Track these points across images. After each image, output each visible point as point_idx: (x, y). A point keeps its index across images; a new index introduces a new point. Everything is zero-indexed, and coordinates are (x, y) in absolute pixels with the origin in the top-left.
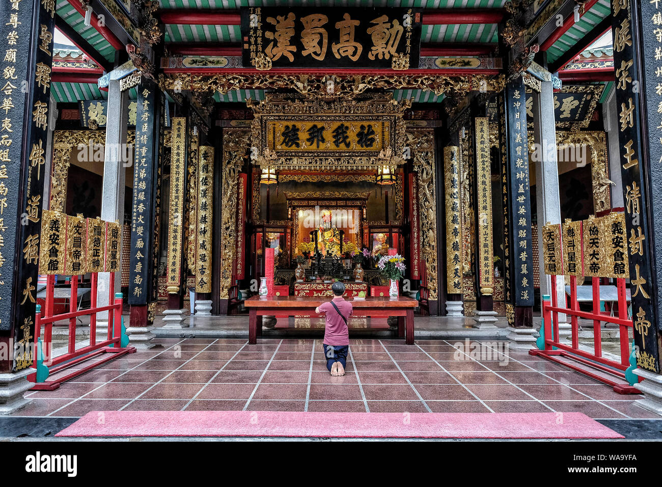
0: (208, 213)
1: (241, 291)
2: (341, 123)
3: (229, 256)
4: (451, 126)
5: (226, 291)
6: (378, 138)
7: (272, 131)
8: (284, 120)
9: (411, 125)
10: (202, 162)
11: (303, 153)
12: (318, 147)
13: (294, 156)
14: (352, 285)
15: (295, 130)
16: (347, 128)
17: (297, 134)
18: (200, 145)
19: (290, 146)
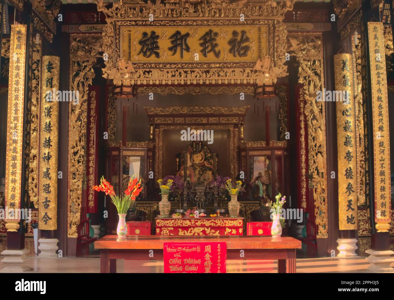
0: (54, 136)
1: (93, 226)
2: (209, 28)
3: (78, 186)
4: (342, 30)
5: (74, 228)
6: (254, 46)
7: (126, 39)
8: (142, 25)
9: (295, 29)
10: (46, 75)
11: (165, 64)
12: (182, 57)
13: (153, 68)
14: (225, 221)
15: (154, 37)
16: (216, 34)
17: (157, 42)
18: (43, 54)
19: (149, 56)
